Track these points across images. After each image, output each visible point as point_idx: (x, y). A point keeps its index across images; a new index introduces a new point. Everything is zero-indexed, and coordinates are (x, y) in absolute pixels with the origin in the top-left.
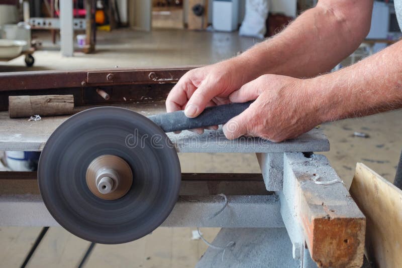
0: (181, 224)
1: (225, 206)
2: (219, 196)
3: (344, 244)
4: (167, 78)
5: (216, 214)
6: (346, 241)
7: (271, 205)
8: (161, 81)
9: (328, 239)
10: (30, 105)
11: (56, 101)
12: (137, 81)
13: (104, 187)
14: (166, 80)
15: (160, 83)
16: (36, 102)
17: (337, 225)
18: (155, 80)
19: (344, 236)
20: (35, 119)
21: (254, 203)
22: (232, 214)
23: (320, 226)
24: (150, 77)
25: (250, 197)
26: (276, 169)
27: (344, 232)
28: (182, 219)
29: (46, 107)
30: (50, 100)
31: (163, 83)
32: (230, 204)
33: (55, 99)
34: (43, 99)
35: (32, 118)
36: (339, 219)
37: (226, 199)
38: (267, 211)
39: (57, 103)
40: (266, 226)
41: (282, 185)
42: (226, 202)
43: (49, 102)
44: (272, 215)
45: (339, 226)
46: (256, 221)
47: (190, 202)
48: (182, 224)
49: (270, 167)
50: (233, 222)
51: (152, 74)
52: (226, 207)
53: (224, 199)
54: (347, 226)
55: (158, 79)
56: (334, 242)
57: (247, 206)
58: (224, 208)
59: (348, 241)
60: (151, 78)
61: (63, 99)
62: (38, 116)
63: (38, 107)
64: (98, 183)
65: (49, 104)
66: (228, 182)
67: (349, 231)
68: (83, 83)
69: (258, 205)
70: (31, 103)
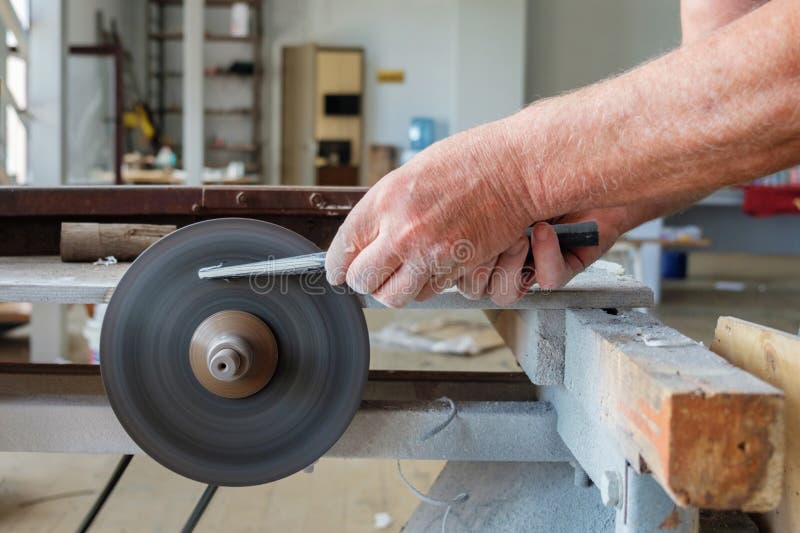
0: (369, 451)
1: (452, 418)
2: (440, 402)
3: (739, 452)
4: (342, 205)
5: (436, 431)
6: (742, 446)
7: (539, 417)
8: (332, 211)
9: (703, 441)
10: (98, 237)
11: (145, 233)
12: (289, 209)
13: (223, 366)
14: (340, 207)
15: (330, 213)
16: (108, 233)
17: (723, 409)
18: (322, 208)
19: (737, 434)
20: (107, 263)
21: (507, 412)
22: (465, 432)
23: (685, 411)
24: (313, 200)
25: (496, 403)
26: (551, 341)
27: (737, 425)
28: (371, 442)
29: (128, 242)
30: (135, 232)
31: (334, 214)
32: (461, 415)
33: (143, 231)
34: (122, 229)
35: (100, 261)
36: (726, 396)
37: (452, 405)
38: (531, 427)
39: (148, 238)
40: (530, 458)
41: (563, 373)
42: (453, 410)
43: (133, 234)
44: (541, 437)
45: (727, 411)
46: (510, 448)
47: (386, 409)
48: (369, 453)
49: (540, 338)
50: (466, 450)
51: (316, 196)
52: (455, 419)
53: (449, 405)
54: (744, 411)
55: (326, 205)
56: (717, 448)
57: (493, 418)
58: (449, 421)
59: (748, 447)
60: (315, 203)
61: (157, 231)
62: (112, 258)
63: (112, 243)
64: (211, 358)
65: (132, 237)
66: (451, 385)
67: (749, 423)
68: (194, 207)
69: (515, 417)
70: (101, 235)
